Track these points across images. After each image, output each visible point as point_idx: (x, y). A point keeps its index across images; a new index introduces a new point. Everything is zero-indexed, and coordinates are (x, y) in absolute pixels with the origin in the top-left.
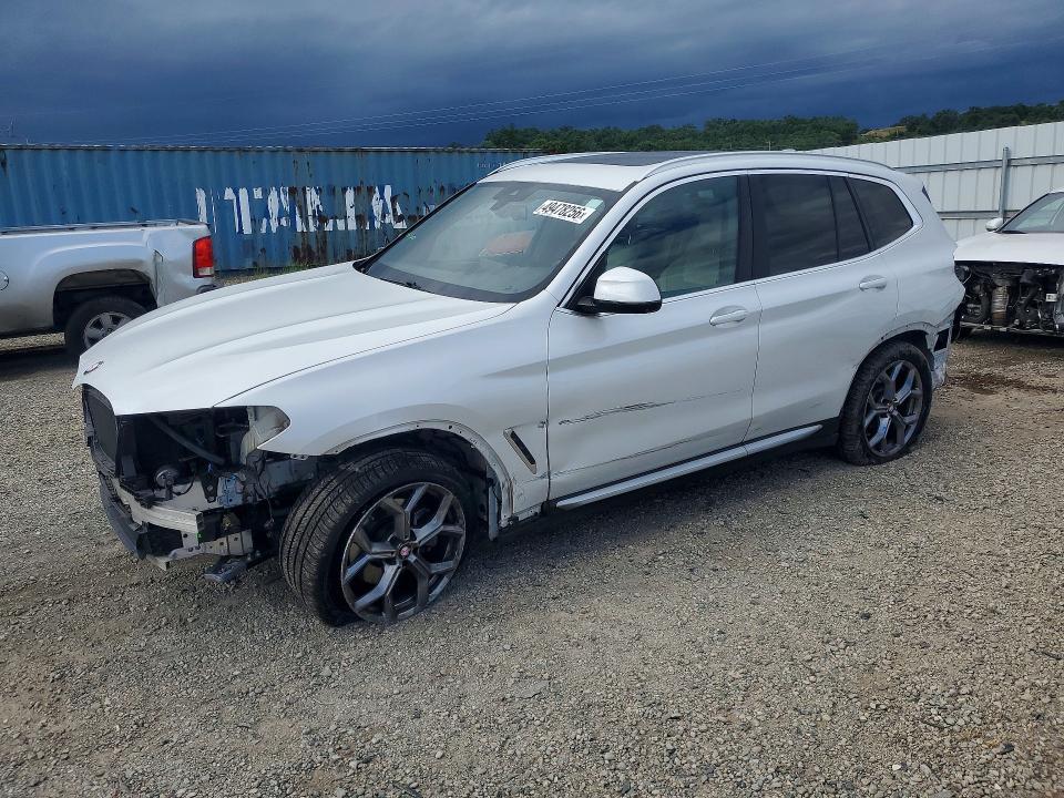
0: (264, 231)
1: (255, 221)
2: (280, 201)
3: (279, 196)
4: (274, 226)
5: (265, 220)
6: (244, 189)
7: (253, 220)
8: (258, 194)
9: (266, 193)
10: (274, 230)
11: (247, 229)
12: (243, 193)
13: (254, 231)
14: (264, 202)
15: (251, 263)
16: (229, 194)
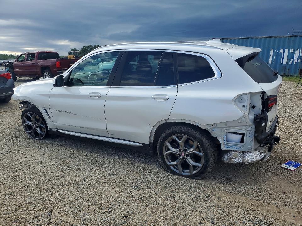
0: (290, 63)
1: (288, 60)
2: (299, 54)
3: (299, 52)
4: (295, 61)
5: (292, 60)
6: (287, 49)
7: (288, 59)
8: (292, 51)
9: (295, 51)
10: (294, 63)
11: (285, 62)
12: (286, 51)
13: (287, 63)
14: (293, 54)
15: (283, 73)
16: (281, 51)
